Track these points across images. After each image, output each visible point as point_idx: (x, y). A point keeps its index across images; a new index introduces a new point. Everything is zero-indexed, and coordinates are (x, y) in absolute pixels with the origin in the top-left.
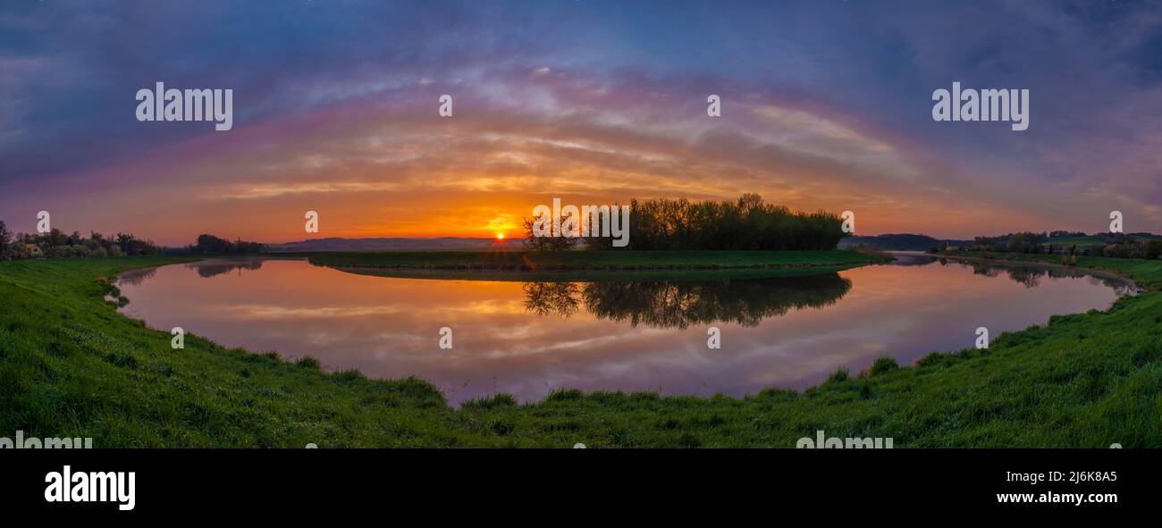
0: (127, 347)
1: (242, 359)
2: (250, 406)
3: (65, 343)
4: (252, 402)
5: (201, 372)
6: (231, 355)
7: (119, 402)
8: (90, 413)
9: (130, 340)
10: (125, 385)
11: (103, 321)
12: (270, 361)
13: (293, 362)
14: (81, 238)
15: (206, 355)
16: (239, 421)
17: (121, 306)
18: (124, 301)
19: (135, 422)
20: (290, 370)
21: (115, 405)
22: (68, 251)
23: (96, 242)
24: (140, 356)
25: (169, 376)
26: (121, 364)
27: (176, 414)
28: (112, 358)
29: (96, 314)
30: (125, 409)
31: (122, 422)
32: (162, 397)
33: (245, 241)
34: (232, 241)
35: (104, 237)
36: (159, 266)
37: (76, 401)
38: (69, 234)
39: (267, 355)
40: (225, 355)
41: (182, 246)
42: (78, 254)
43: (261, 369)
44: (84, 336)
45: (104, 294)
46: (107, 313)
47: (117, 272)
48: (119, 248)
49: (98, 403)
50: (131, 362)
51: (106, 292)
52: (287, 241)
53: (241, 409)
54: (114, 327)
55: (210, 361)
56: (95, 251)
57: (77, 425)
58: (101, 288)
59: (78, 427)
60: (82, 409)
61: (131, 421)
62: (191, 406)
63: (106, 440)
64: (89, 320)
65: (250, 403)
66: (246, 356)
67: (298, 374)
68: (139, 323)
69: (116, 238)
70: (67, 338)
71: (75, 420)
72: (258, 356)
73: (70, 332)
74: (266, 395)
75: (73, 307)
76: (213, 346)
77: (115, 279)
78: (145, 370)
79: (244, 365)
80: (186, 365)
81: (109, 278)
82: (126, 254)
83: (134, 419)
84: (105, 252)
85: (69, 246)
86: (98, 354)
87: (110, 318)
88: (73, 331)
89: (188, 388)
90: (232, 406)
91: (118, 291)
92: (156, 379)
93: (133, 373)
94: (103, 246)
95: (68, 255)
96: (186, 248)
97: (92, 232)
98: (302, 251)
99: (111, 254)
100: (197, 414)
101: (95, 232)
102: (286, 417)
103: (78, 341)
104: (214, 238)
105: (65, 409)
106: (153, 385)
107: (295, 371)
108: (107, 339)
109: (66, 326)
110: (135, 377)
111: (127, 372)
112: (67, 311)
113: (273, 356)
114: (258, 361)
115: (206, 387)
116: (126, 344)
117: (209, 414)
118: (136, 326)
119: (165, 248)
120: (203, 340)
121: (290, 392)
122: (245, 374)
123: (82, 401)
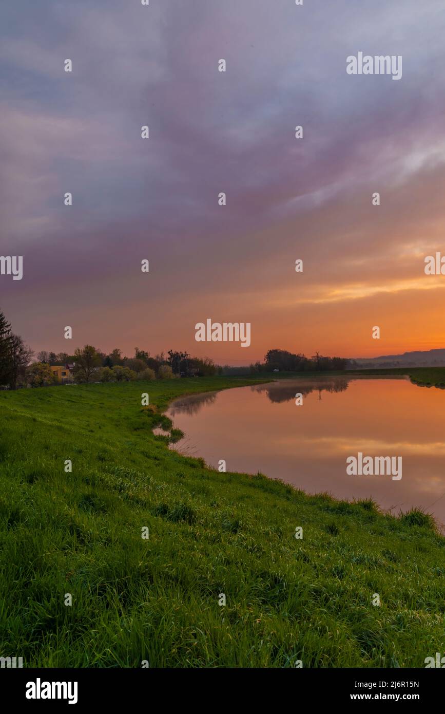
0: (182, 494)
1: (328, 509)
2: (341, 577)
3: (103, 494)
4: (342, 571)
5: (274, 527)
6: (314, 504)
7: (173, 572)
8: (136, 592)
9: (186, 485)
10: (180, 547)
11: (151, 461)
12: (366, 512)
13: (397, 515)
14: (122, 357)
15: (282, 503)
16: (327, 600)
17: (174, 441)
18: (177, 435)
19: (194, 601)
20: (393, 528)
21: (168, 576)
22: (106, 373)
23: (142, 361)
24: (198, 506)
25: (235, 532)
26: (175, 519)
27: (246, 587)
28: (163, 511)
29: (143, 453)
30: (180, 581)
31: (177, 603)
32: (228, 562)
33: (324, 356)
34: (309, 357)
35: (152, 356)
36: (220, 390)
37: (119, 576)
38: (107, 352)
39: (359, 504)
40: (305, 504)
41: (247, 365)
42: (119, 377)
43: (352, 524)
44: (127, 484)
45: (153, 427)
46: (157, 451)
47: (169, 399)
48: (170, 368)
49: (146, 576)
50: (187, 515)
51: (154, 424)
52: (380, 356)
53: (329, 581)
54: (166, 469)
55: (286, 511)
56: (141, 374)
57: (120, 611)
58: (149, 420)
59: (120, 615)
60: (125, 584)
61: (189, 599)
62: (264, 575)
63: (157, 632)
64: (134, 461)
65: (340, 573)
66: (332, 506)
67: (402, 535)
68: (196, 463)
69: (166, 356)
70: (106, 487)
71: (117, 604)
72: (347, 504)
73: (109, 478)
74: (361, 561)
75: (112, 444)
76: (289, 491)
77: (166, 408)
78: (206, 525)
79: (330, 518)
80: (256, 517)
81: (158, 407)
82: (178, 375)
83: (193, 598)
84: (154, 374)
85: (107, 368)
86: (145, 505)
87: (159, 456)
88: (113, 477)
89: (259, 549)
90: (317, 575)
91: (170, 422)
92: (219, 536)
93: (190, 529)
94: (151, 367)
95: (105, 380)
96: (252, 367)
97: (136, 349)
98: (397, 367)
99: (160, 377)
100: (273, 587)
101: (140, 350)
102: (392, 600)
103: (121, 490)
104: (286, 353)
105: (103, 588)
106: (216, 546)
107: (400, 530)
108: (156, 485)
109: (104, 471)
110: (194, 536)
111: (182, 528)
112: (105, 451)
113: (368, 506)
114: (349, 513)
115: (283, 548)
116: (180, 490)
117: (288, 586)
118: (193, 466)
119: (226, 368)
120: (277, 482)
121: (394, 559)
122: (332, 530)
123: (126, 574)
